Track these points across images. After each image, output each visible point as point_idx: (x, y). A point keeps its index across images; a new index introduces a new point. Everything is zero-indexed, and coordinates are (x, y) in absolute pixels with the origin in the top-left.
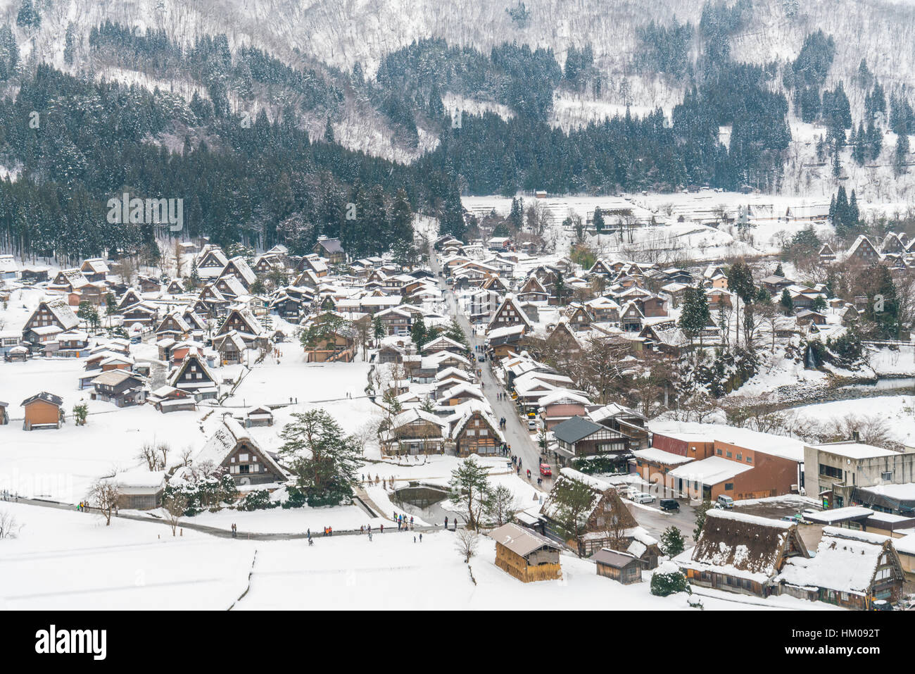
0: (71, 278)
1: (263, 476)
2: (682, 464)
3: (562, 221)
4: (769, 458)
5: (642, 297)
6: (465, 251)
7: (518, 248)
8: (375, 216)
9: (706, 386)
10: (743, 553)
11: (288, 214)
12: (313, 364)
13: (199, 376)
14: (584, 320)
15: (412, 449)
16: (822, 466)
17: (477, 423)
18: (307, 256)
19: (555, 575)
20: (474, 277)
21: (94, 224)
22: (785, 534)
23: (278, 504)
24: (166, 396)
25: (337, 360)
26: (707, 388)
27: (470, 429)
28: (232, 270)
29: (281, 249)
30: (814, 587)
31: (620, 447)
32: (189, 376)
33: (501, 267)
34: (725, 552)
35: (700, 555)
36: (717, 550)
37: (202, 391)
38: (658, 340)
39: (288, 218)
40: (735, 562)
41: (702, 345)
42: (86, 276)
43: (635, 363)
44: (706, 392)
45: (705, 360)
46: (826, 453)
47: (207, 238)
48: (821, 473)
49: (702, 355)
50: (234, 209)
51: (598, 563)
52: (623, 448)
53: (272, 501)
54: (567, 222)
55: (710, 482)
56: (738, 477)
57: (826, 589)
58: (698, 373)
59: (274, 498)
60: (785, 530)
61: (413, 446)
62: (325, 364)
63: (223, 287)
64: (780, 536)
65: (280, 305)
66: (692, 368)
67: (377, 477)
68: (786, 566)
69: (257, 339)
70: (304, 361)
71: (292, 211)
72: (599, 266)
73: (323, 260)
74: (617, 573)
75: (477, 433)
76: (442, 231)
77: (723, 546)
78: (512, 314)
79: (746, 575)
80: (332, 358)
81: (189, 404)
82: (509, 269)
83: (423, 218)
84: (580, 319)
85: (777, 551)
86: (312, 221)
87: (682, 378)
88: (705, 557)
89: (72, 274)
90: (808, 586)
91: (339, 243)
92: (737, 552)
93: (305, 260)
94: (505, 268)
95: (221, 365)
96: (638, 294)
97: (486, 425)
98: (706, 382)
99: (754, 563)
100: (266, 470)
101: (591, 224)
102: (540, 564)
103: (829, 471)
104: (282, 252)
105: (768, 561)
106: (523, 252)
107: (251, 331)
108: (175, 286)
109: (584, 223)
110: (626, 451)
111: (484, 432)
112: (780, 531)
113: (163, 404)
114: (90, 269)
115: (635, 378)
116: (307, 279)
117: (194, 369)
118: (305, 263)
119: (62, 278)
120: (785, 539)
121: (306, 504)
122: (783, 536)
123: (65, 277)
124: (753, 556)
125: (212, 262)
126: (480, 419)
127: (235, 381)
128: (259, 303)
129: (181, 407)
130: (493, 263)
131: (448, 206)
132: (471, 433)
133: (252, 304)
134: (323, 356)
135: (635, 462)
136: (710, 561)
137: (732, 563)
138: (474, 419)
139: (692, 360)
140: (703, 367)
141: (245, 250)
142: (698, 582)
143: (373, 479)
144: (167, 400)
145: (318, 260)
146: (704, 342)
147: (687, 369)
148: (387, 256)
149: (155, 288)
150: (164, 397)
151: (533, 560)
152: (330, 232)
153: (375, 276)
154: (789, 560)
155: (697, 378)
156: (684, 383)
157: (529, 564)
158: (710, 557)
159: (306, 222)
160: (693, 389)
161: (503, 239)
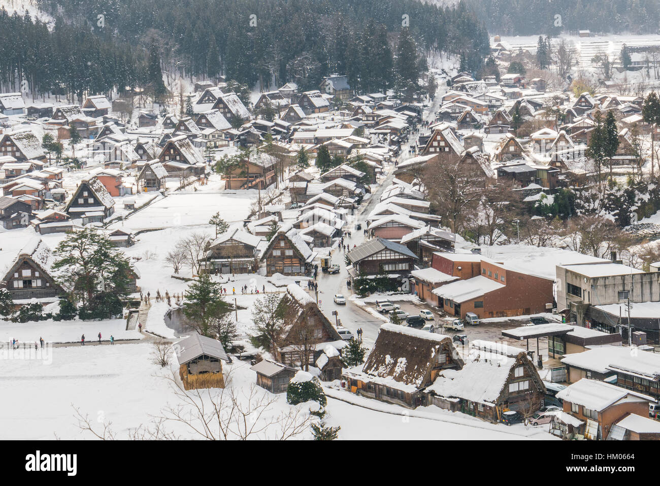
0: (68, 114)
1: (43, 291)
2: (446, 283)
3: (590, 59)
4: (521, 277)
5: (588, 128)
6: (467, 87)
7: (528, 84)
8: (379, 54)
9: (613, 213)
10: (402, 365)
11: (297, 53)
12: (228, 191)
13: (91, 201)
14: (516, 151)
15: (223, 268)
16: (569, 285)
17: (282, 244)
18: (307, 93)
19: (220, 384)
20: (457, 111)
21: (102, 64)
22: (437, 347)
23: (49, 316)
24: (47, 218)
25: (250, 188)
26: (614, 215)
27: (274, 249)
28: (221, 106)
29: (292, 87)
30: (456, 398)
31: (403, 266)
32: (81, 201)
33: (491, 101)
34: (389, 364)
35: (369, 367)
36: (384, 361)
37: (88, 214)
38: (568, 169)
39: (298, 57)
40: (394, 374)
41: (612, 174)
42: (84, 112)
43: (538, 191)
44: (613, 219)
45: (616, 188)
46: (571, 272)
47: (224, 77)
48: (569, 292)
49: (613, 184)
50: (248, 49)
51: (258, 373)
52: (407, 268)
53: (44, 314)
54: (596, 59)
55: (459, 300)
56: (486, 295)
57: (467, 401)
58: (606, 201)
59: (46, 310)
60: (438, 343)
61: (223, 265)
62: (237, 191)
63: (204, 121)
64: (433, 349)
65: (242, 137)
66: (601, 196)
67: (167, 294)
68: (438, 378)
69: (190, 169)
70: (220, 189)
71: (302, 50)
72: (583, 100)
73: (325, 96)
74: (269, 383)
75: (283, 253)
76: (462, 69)
77: (388, 359)
78: (442, 144)
79: (401, 386)
80: (246, 186)
81: (66, 226)
82: (498, 104)
83: (451, 57)
84: (512, 149)
85: (428, 364)
86: (320, 60)
87: (586, 205)
88: (373, 369)
89: (70, 110)
90: (451, 397)
91: (346, 81)
92: (398, 364)
93: (305, 96)
94: (494, 102)
95: (138, 192)
96: (586, 125)
97: (291, 245)
98: (613, 211)
99: (409, 375)
100: (48, 284)
101: (619, 61)
102: (201, 373)
103: (574, 290)
104: (292, 89)
105: (420, 373)
106: (533, 88)
107: (185, 161)
108: (169, 121)
109: (610, 60)
110: (409, 271)
111: (289, 253)
112: (434, 343)
113: (41, 226)
114: (93, 106)
115: (537, 205)
116: (292, 114)
117: (86, 194)
118: (305, 100)
119: (60, 114)
120: (438, 352)
121: (77, 317)
122: (435, 349)
123: (62, 113)
124: (409, 368)
125: (209, 99)
126: (284, 240)
127: (136, 206)
128: (221, 136)
129: (57, 229)
130: (483, 98)
131: (476, 46)
132: (277, 253)
133: (213, 136)
134: (239, 184)
135: (414, 281)
136: (376, 373)
137: (392, 375)
138: (279, 240)
139: (599, 188)
140: (612, 194)
141: (239, 87)
142: (365, 393)
143: (163, 294)
144: (46, 223)
145: (319, 96)
146: (614, 170)
147: (594, 197)
148: (390, 93)
149: (151, 123)
150: (43, 220)
151: (195, 369)
152: (341, 70)
153: (360, 111)
154: (441, 373)
155: (603, 206)
156: (588, 211)
157: (190, 373)
158: (377, 369)
159: (314, 60)
160: (597, 216)
161: (514, 76)
